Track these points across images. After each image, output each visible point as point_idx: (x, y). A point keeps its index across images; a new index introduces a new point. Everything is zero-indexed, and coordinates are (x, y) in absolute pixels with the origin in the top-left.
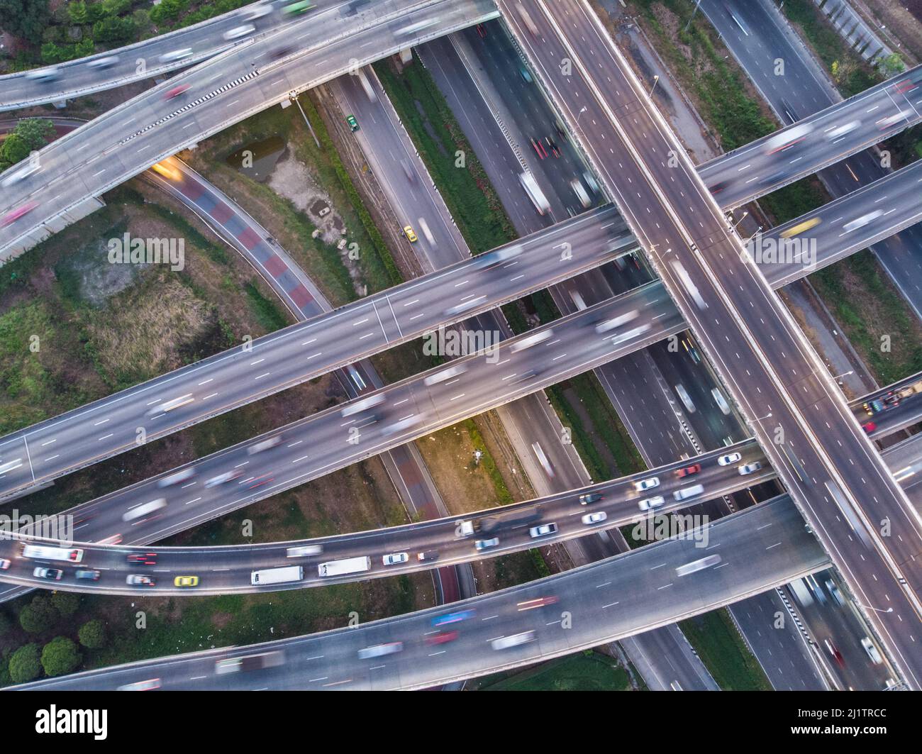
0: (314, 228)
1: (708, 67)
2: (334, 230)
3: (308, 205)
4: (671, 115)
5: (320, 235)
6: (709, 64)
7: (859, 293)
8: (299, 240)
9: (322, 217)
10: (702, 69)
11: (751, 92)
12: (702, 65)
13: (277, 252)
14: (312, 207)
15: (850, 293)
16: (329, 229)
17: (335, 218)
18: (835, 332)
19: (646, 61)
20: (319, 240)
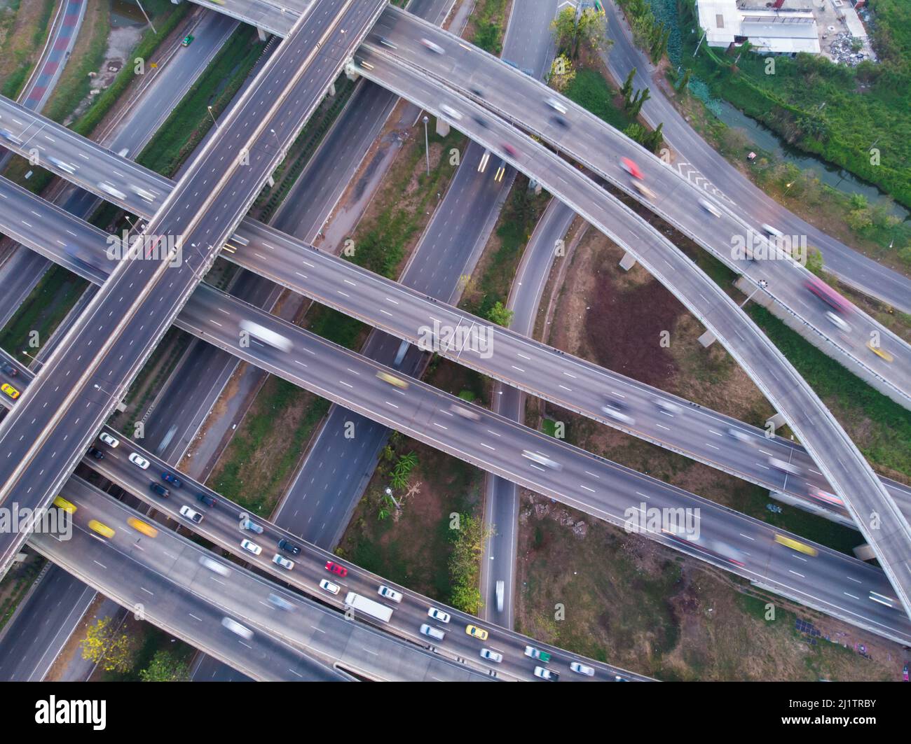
0: (97, 71)
1: (411, 209)
2: (103, 82)
3: (112, 59)
4: (344, 207)
5: (93, 77)
6: (415, 208)
7: (288, 425)
8: (79, 68)
9: (109, 71)
10: (407, 206)
11: (410, 246)
12: (411, 204)
13: (62, 62)
14: (113, 61)
15: (283, 419)
16: (102, 79)
17: (113, 77)
18: (235, 426)
19: (378, 167)
20: (89, 79)
